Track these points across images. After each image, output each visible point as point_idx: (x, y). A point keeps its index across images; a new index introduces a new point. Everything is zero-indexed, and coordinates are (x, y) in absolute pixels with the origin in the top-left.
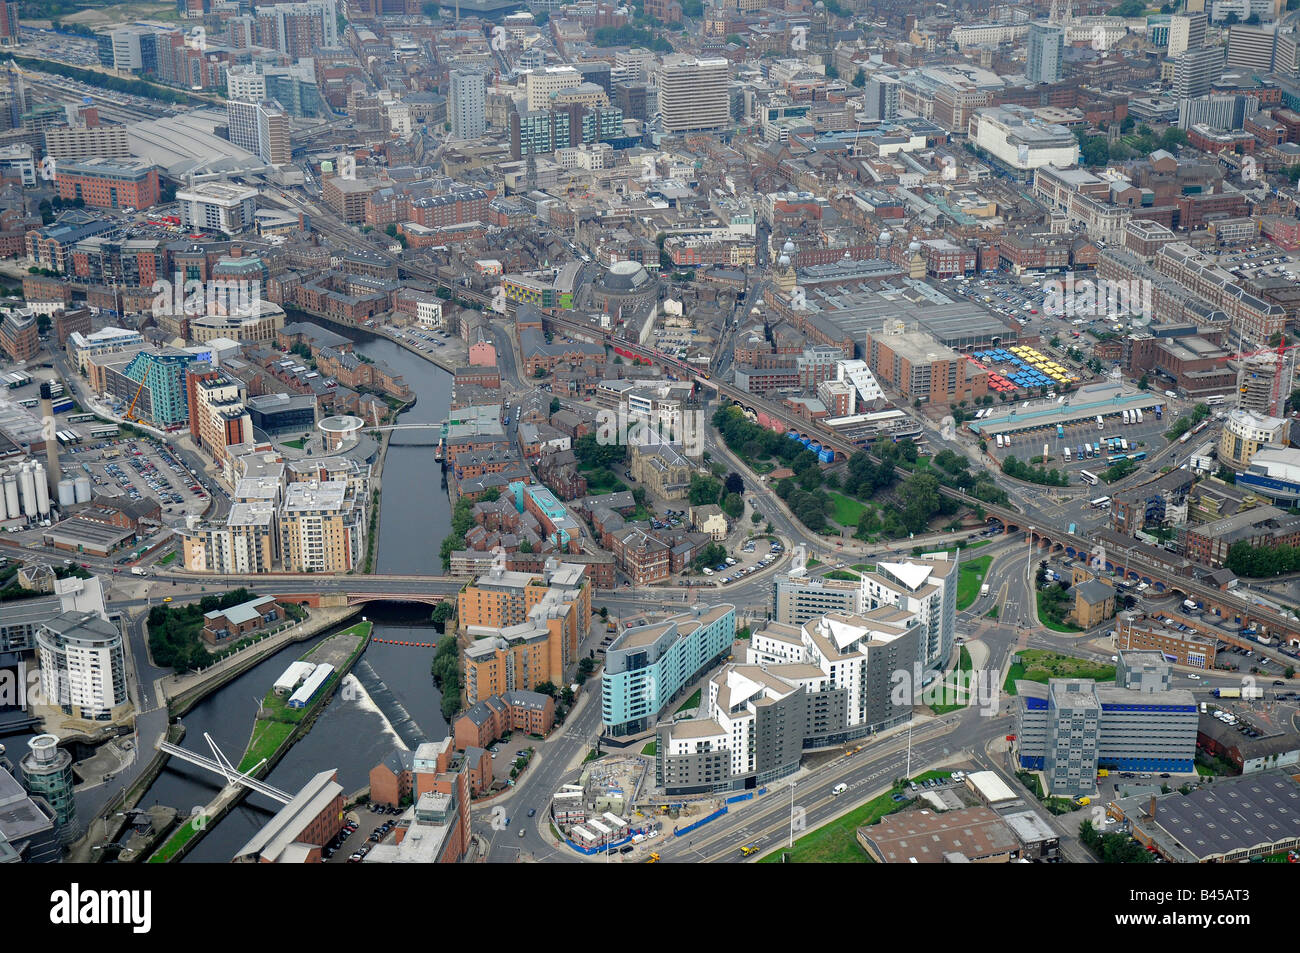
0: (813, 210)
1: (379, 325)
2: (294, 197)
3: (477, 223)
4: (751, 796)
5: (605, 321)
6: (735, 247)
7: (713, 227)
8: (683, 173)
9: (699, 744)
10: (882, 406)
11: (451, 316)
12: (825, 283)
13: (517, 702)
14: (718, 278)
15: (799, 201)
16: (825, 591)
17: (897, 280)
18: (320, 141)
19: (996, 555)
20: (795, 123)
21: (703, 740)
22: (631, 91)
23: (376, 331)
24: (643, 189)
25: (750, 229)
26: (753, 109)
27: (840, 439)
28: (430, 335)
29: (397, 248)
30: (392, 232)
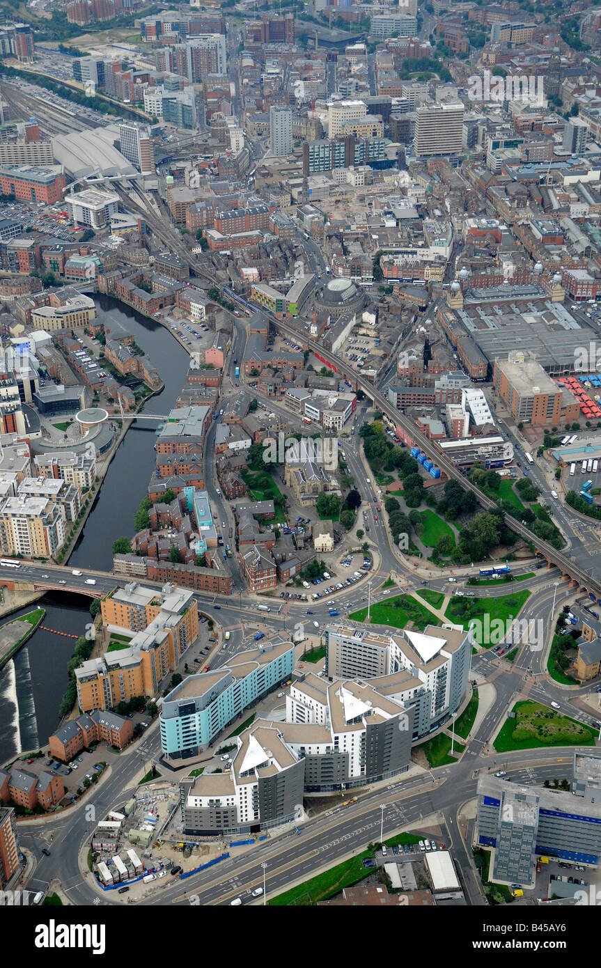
0: (497, 235)
1: (163, 316)
2: (149, 199)
3: (257, 232)
4: (253, 841)
5: (314, 329)
6: (428, 267)
7: (419, 247)
8: (418, 193)
9: (211, 801)
10: (486, 431)
11: (211, 314)
12: (485, 304)
13: (103, 721)
14: (408, 294)
15: (487, 228)
16: (363, 644)
17: (540, 304)
18: (184, 151)
19: (534, 590)
20: (509, 153)
21: (215, 798)
22: (399, 122)
23: (160, 321)
24: (382, 208)
25: (445, 251)
26: (483, 139)
27: (447, 459)
28: (195, 328)
29: (198, 250)
30: (199, 235)
